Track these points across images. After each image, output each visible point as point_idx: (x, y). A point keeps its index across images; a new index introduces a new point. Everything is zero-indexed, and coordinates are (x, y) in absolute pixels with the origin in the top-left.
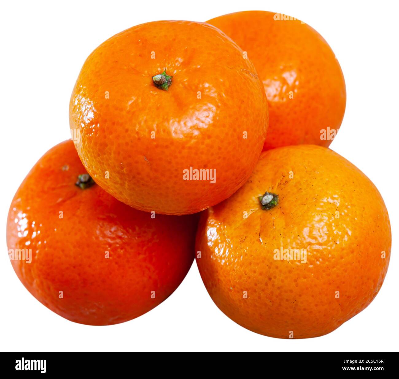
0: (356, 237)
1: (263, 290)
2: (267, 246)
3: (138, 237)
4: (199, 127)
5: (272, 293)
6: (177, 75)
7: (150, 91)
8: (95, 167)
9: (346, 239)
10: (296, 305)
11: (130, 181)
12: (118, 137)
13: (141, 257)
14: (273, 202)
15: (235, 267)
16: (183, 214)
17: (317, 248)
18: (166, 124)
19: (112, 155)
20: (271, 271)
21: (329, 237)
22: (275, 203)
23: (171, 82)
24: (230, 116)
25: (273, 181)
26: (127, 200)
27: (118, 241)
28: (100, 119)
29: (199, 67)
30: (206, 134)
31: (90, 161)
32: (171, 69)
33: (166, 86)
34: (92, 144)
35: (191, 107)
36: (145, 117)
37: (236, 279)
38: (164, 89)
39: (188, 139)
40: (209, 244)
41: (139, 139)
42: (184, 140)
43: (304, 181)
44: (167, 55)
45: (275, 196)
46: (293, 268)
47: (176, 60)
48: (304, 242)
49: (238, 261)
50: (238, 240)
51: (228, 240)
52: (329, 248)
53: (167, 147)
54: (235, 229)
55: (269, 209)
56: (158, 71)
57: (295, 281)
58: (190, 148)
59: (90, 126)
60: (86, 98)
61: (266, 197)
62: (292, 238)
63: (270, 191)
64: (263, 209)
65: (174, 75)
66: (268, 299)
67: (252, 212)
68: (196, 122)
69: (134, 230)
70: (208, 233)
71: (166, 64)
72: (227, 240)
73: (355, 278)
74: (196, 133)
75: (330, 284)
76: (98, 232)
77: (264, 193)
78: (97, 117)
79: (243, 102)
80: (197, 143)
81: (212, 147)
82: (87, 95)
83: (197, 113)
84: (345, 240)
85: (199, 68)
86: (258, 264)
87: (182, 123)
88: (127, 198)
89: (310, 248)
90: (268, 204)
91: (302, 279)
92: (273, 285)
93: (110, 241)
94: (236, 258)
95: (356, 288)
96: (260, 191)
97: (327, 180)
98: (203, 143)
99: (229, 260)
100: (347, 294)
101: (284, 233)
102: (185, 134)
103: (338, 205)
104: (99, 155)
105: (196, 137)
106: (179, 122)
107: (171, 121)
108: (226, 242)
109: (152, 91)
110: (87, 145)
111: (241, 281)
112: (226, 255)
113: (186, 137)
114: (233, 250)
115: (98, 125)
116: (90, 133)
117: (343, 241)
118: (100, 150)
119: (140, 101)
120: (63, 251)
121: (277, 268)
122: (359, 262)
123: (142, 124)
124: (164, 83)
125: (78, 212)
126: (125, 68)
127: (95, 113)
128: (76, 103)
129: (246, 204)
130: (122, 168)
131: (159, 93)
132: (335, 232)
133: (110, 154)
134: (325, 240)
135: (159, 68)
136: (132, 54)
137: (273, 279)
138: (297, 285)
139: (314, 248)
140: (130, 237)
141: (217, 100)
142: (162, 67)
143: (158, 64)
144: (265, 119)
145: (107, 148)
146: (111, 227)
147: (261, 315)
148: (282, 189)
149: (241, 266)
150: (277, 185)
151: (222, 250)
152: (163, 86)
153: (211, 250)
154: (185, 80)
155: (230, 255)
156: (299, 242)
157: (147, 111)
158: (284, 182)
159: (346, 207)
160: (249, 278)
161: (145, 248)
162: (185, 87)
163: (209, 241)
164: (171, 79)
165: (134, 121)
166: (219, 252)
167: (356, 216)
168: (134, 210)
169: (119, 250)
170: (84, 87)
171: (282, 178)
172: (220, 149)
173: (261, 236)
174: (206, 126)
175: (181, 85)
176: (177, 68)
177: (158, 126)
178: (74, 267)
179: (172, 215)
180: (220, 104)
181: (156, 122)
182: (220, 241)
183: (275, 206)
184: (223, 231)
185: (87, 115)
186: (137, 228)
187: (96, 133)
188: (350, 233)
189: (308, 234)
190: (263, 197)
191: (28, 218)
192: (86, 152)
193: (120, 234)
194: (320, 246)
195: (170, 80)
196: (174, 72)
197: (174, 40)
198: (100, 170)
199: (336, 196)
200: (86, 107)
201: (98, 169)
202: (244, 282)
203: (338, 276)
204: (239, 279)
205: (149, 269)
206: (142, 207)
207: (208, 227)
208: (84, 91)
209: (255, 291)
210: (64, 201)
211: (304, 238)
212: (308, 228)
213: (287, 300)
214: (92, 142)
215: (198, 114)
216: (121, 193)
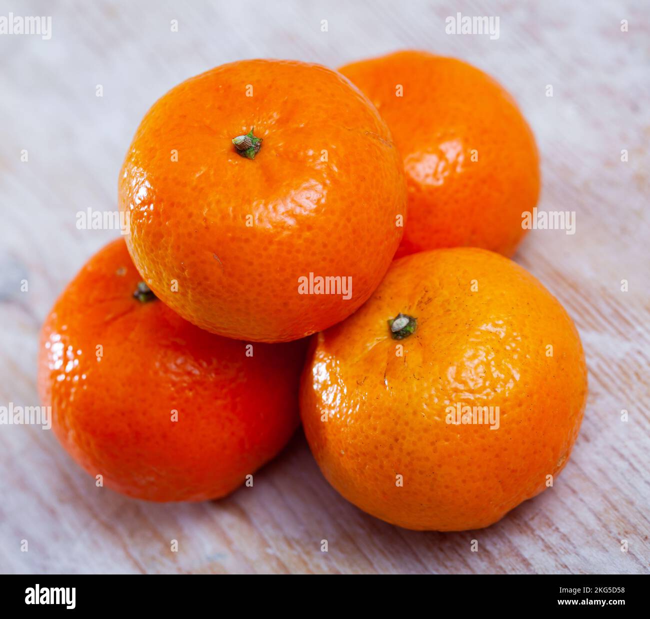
0: (526, 384)
1: (387, 456)
2: (393, 392)
3: (217, 374)
4: (294, 213)
5: (399, 460)
6: (269, 137)
7: (228, 159)
8: (148, 268)
9: (511, 385)
10: (435, 479)
11: (194, 289)
12: (177, 225)
13: (219, 403)
14: (408, 329)
15: (348, 420)
16: (274, 340)
17: (465, 397)
18: (246, 207)
19: (169, 251)
20: (399, 428)
21: (485, 380)
22: (412, 330)
23: (260, 146)
24: (343, 199)
25: (411, 298)
26: (192, 317)
27: (186, 378)
28: (154, 197)
29: (302, 126)
30: (305, 224)
31: (140, 258)
32: (261, 128)
33: (252, 153)
34: (142, 234)
35: (284, 184)
36: (218, 196)
37: (349, 439)
38: (249, 157)
39: (279, 230)
40: (315, 387)
41: (207, 228)
42: (272, 231)
43: (455, 299)
44: (258, 109)
45: (411, 320)
46: (430, 425)
47: (269, 115)
48: (448, 388)
49: (352, 413)
50: (355, 381)
51: (341, 382)
52: (485, 398)
53: (247, 241)
54: (351, 366)
55: (402, 339)
56: (243, 131)
57: (433, 444)
58: (280, 243)
59: (140, 208)
60: (138, 168)
61: (398, 321)
62: (431, 380)
63: (406, 312)
64: (393, 338)
65: (265, 136)
66: (393, 470)
67: (378, 342)
68: (290, 205)
69: (209, 363)
70: (315, 370)
71: (255, 121)
72: (339, 381)
73: (524, 443)
74: (291, 222)
75: (485, 450)
76: (157, 364)
77: (397, 315)
78: (151, 195)
79: (363, 179)
80: (292, 236)
81: (313, 242)
82: (140, 163)
83: (293, 192)
84: (509, 388)
85: (302, 128)
86: (379, 417)
87: (270, 207)
88: (193, 315)
89: (456, 396)
90: (401, 331)
91: (444, 441)
92: (401, 450)
93: (174, 378)
94: (349, 408)
95: (524, 458)
96: (392, 311)
97: (488, 298)
98: (299, 237)
99: (340, 411)
100: (512, 466)
101: (419, 374)
102: (275, 223)
103: (502, 335)
104: (152, 251)
105: (290, 227)
106: (266, 205)
107: (254, 204)
108: (338, 384)
109: (231, 159)
110: (137, 236)
111: (356, 441)
112: (336, 404)
113: (275, 227)
114: (346, 396)
115: (152, 207)
116: (141, 218)
117: (507, 388)
118: (153, 243)
119: (212, 172)
120: (108, 390)
121: (407, 424)
122: (529, 420)
123: (213, 206)
124: (249, 148)
125: (132, 335)
126: (196, 125)
127: (148, 189)
128: (125, 175)
129: (370, 330)
130: (183, 270)
131: (240, 162)
132: (495, 375)
133: (167, 249)
134: (479, 385)
135: (244, 126)
136: (208, 106)
137: (401, 440)
138: (435, 451)
139: (462, 397)
140: (203, 373)
141: (325, 176)
142: (248, 125)
143: (244, 121)
144: (398, 207)
145: (163, 241)
146: (176, 358)
147: (384, 493)
148: (422, 310)
149: (356, 420)
150: (416, 303)
151: (331, 396)
152: (248, 152)
153: (318, 395)
154: (280, 145)
155: (341, 403)
156: (440, 387)
157: (220, 188)
158: (426, 299)
159: (514, 340)
160: (367, 437)
161: (225, 391)
162: (279, 155)
163: (314, 382)
164: (259, 142)
165: (201, 202)
166: (327, 399)
167: (529, 352)
168: (205, 332)
169: (187, 391)
170: (137, 152)
171: (423, 294)
172: (325, 246)
173: (386, 377)
174: (305, 212)
175: (273, 152)
176: (270, 127)
177: (234, 210)
178: (123, 414)
179: (258, 341)
180: (328, 182)
181: (233, 204)
182: (330, 383)
183: (410, 334)
184: (335, 368)
185: (137, 192)
186: (215, 361)
187: (148, 218)
188: (517, 377)
189: (454, 377)
190: (395, 320)
191: (64, 341)
192: (135, 246)
193: (189, 368)
194: (471, 394)
195: (259, 144)
196: (265, 132)
197: (270, 87)
198: (154, 272)
199: (500, 322)
200: (137, 180)
201: (151, 271)
202: (359, 444)
203: (497, 439)
204: (352, 439)
205: (231, 421)
206: (214, 329)
207: (315, 362)
208: (136, 158)
209: (376, 458)
210: (114, 319)
211: (448, 381)
212: (455, 368)
213: (421, 473)
214: (143, 231)
215: (295, 194)
216: (183, 306)
